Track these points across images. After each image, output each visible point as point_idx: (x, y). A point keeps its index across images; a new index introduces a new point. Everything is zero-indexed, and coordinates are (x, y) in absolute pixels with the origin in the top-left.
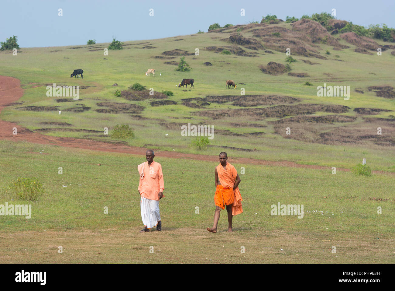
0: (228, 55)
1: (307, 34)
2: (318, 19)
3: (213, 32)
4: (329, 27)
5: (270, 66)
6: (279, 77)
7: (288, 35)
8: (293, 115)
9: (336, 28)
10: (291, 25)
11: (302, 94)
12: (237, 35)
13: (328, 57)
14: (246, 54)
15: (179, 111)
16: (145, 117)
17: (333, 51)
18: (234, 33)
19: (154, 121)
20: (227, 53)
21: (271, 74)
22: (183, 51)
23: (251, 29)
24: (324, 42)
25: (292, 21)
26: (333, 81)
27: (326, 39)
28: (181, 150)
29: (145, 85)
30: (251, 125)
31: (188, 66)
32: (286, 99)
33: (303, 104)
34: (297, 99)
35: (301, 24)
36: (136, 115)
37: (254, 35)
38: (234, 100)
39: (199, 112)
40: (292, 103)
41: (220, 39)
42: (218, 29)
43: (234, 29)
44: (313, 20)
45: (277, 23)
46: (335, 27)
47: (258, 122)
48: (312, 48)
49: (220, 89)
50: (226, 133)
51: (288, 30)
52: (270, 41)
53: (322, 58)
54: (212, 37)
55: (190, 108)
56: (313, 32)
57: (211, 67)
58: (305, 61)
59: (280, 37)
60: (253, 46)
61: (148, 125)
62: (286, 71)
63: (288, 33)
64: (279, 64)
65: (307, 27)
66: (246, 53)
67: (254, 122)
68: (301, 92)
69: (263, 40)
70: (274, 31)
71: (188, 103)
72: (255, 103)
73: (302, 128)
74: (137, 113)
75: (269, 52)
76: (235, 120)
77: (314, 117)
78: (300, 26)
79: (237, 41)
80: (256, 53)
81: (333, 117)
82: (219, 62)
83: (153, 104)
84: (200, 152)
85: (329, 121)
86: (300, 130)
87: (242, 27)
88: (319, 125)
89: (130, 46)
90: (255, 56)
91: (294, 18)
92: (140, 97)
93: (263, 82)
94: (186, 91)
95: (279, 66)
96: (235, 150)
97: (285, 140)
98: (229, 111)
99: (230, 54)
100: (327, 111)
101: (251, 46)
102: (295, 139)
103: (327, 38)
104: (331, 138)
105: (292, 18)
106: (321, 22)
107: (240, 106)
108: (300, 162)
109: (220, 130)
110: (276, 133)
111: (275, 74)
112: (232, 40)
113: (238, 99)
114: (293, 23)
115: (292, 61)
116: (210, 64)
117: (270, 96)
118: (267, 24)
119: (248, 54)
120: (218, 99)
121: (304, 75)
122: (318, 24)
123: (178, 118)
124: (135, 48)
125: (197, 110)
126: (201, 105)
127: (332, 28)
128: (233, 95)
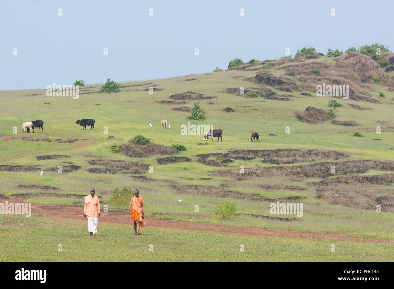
0: (254, 99)
1: (354, 71)
2: (369, 53)
3: (234, 69)
4: (383, 62)
5: (308, 113)
6: (321, 126)
7: (330, 72)
8: (340, 175)
9: (391, 64)
10: (333, 60)
11: (349, 147)
12: (265, 73)
13: (383, 100)
14: (277, 97)
15: (194, 170)
16: (151, 178)
17: (389, 92)
18: (261, 70)
19: (162, 183)
20: (253, 96)
21: (310, 122)
22: (196, 94)
23: (282, 66)
24: (377, 81)
25: (335, 54)
26: (390, 131)
27: (378, 78)
28: (200, 220)
29: (149, 138)
30: (287, 188)
31: (203, 112)
32: (329, 154)
33: (352, 160)
34: (344, 154)
35: (346, 59)
36: (139, 175)
37: (286, 73)
38: (263, 156)
39: (220, 171)
40: (337, 159)
41: (243, 78)
42: (241, 66)
43: (261, 66)
44: (362, 53)
45: (316, 58)
46: (390, 63)
47: (296, 184)
48: (361, 89)
49: (246, 142)
50: (255, 197)
51: (331, 67)
52: (308, 81)
53: (375, 101)
54: (233, 75)
55: (208, 166)
56: (362, 69)
57: (233, 113)
58: (353, 106)
59: (320, 75)
60: (285, 86)
61: (155, 188)
62: (328, 118)
63: (330, 70)
64: (319, 110)
65: (354, 62)
66: (276, 96)
67: (289, 184)
68: (349, 145)
69: (299, 80)
70: (312, 68)
71: (205, 160)
72: (291, 159)
73: (353, 191)
74: (140, 173)
75: (306, 94)
76: (265, 181)
77: (366, 177)
78: (346, 61)
79: (265, 81)
80: (290, 96)
81: (390, 176)
82: (243, 108)
83: (160, 161)
84: (224, 223)
85: (386, 182)
86: (349, 193)
87: (271, 63)
88: (374, 187)
89: (128, 87)
90: (288, 100)
91: (337, 51)
92: (144, 153)
93: (300, 133)
94: (203, 144)
95: (319, 112)
96: (269, 220)
97: (331, 206)
98: (257, 170)
99: (257, 98)
100: (383, 168)
101: (283, 86)
102: (344, 204)
103: (380, 76)
104: (390, 204)
105: (335, 50)
106: (372, 56)
107: (272, 163)
108: (354, 234)
109: (247, 194)
110: (319, 197)
111: (314, 122)
112: (259, 79)
113: (269, 155)
114: (336, 58)
115: (336, 106)
116: (231, 111)
117: (309, 151)
118: (303, 59)
119: (279, 97)
120: (243, 155)
121: (352, 123)
122: (369, 59)
123: (193, 179)
124: (135, 90)
125: (217, 168)
126: (221, 163)
127: (386, 63)
128: (263, 149)
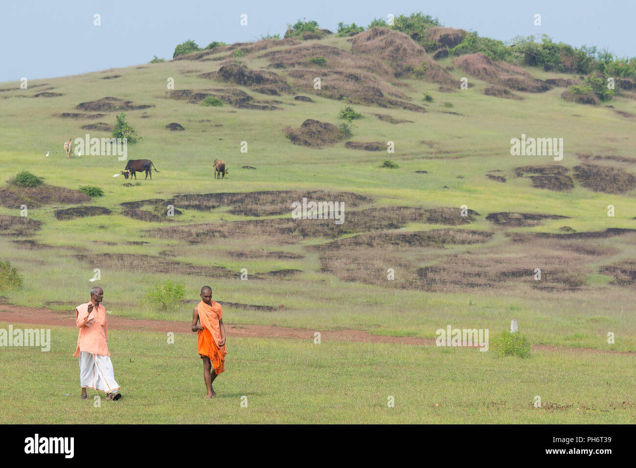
0: (217, 108)
1: (383, 59)
2: (405, 28)
3: (184, 58)
4: (429, 43)
5: (306, 129)
6: (328, 151)
7: (343, 62)
8: (360, 232)
9: (443, 46)
10: (348, 40)
11: (375, 186)
12: (235, 65)
13: (430, 106)
14: (256, 104)
15: (117, 229)
16: (44, 242)
17: (440, 93)
18: (227, 60)
19: (63, 252)
20: (215, 103)
21: (310, 144)
22: (120, 100)
23: (263, 52)
24: (420, 75)
25: (350, 32)
26: (442, 158)
27: (423, 69)
28: (125, 313)
29: (42, 176)
30: (271, 255)
31: (132, 132)
32: (342, 198)
33: (379, 207)
34: (366, 198)
35: (369, 39)
36: (24, 239)
37: (270, 63)
38: (232, 202)
39: (160, 230)
40: (355, 205)
41: (198, 74)
42: (195, 53)
43: (229, 53)
44: (396, 29)
45: (319, 38)
46: (441, 44)
47: (286, 249)
48: (394, 89)
49: (203, 180)
50: (218, 272)
51: (344, 52)
52: (306, 77)
53: (417, 109)
54: (181, 68)
55: (140, 221)
56: (395, 56)
57: (183, 132)
58: (380, 117)
59: (326, 66)
60: (269, 86)
61: (50, 259)
62: (340, 138)
63: (342, 58)
64: (325, 124)
65: (383, 44)
66: (255, 102)
67: (276, 248)
68: (374, 182)
69: (292, 75)
70: (313, 55)
71: (136, 211)
72: (278, 207)
73: (380, 259)
74: (26, 235)
75: (304, 99)
76: (235, 244)
77: (403, 235)
78: (368, 43)
79: (235, 78)
80: (276, 102)
81: (442, 232)
82: (198, 123)
83: (60, 215)
84: (165, 316)
85: (436, 242)
86: (375, 262)
87: (245, 47)
88: (416, 251)
89: (7, 91)
90: (274, 108)
91: (354, 26)
92: (33, 201)
93: (293, 163)
94: (131, 184)
95: (325, 128)
96: (240, 310)
97: (344, 284)
98: (222, 226)
99: (222, 106)
100: (430, 220)
101: (265, 86)
102: (365, 281)
103: (424, 67)
104: (442, 278)
105: (350, 26)
106: (411, 33)
107: (246, 214)
108: (379, 330)
109: (205, 268)
110: (324, 270)
111: (318, 145)
112: (225, 74)
113: (242, 201)
114: (352, 37)
115: (353, 118)
116: (179, 128)
117: (309, 193)
118: (298, 41)
119: (259, 105)
120: (199, 201)
121: (379, 145)
122: (406, 38)
123: (114, 244)
124: (18, 96)
125: (155, 225)
126: (162, 215)
127: (435, 45)
128: (231, 191)
